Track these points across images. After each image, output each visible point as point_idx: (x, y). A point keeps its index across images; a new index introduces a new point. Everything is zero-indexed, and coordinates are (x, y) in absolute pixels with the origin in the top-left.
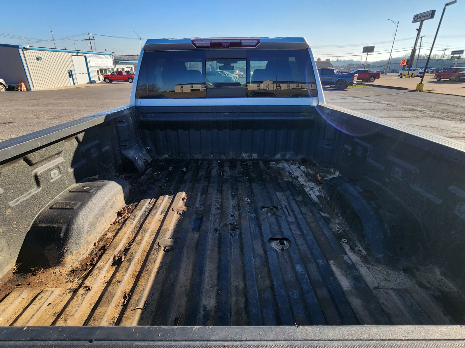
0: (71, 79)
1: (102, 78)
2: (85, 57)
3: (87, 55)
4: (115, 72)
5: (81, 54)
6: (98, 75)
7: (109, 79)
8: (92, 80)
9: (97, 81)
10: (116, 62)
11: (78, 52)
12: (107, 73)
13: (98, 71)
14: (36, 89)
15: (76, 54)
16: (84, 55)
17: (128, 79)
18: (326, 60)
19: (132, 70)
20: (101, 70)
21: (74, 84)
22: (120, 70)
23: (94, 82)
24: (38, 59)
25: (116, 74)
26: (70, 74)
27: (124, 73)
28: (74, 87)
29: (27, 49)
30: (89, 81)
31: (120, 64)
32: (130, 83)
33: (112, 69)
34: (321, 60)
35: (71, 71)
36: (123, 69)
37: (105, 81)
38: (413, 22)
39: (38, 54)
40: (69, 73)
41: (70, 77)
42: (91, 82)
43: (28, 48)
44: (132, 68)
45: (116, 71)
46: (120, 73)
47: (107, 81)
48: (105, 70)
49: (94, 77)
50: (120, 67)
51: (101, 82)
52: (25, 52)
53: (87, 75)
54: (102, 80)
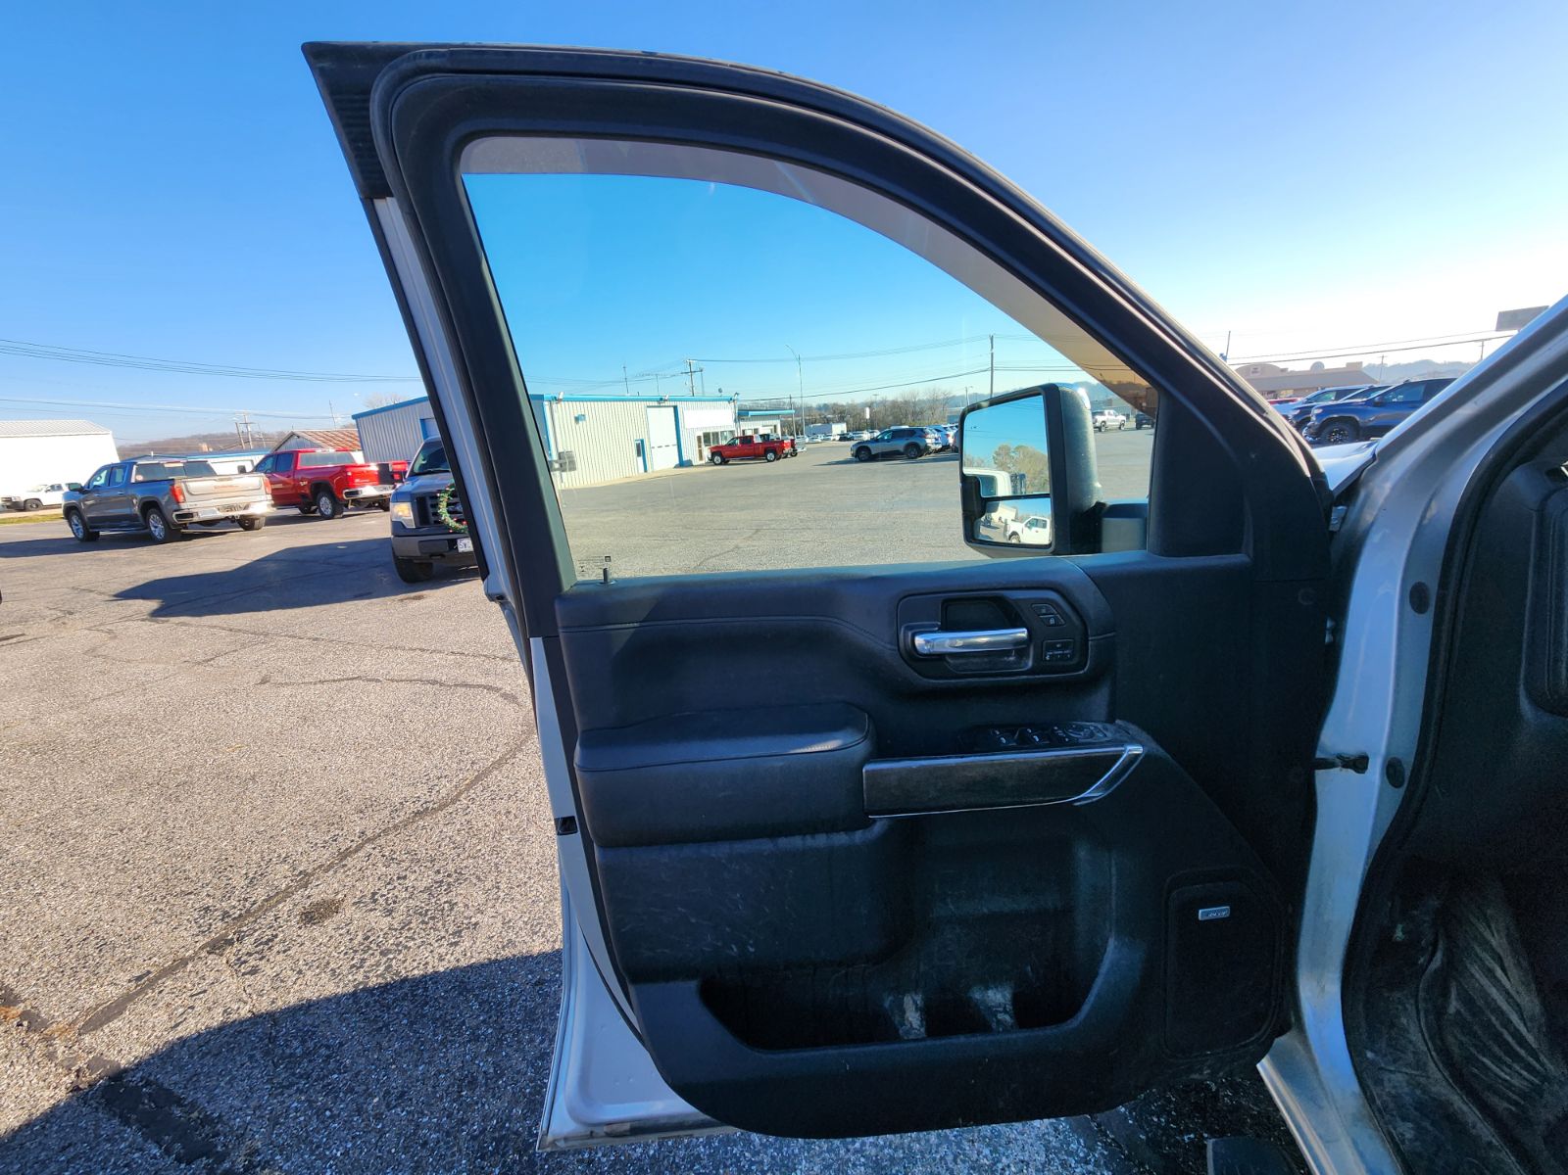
0: (640, 459)
1: (707, 453)
2: (675, 408)
3: (678, 404)
4: (737, 438)
5: (667, 404)
6: (700, 446)
7: (721, 455)
8: (685, 458)
9: (696, 461)
10: (742, 415)
11: (661, 399)
12: (718, 442)
13: (699, 438)
14: (567, 486)
15: (656, 404)
16: (673, 404)
17: (766, 452)
19: (775, 431)
20: (707, 436)
21: (646, 471)
22: (749, 433)
23: (689, 464)
24: (577, 419)
25: (738, 442)
26: (640, 449)
27: (757, 440)
28: (645, 476)
29: (560, 400)
30: (678, 462)
31: (747, 420)
32: (769, 461)
33: (732, 432)
35: (642, 441)
36: (756, 431)
37: (712, 460)
39: (577, 408)
40: (638, 446)
41: (639, 454)
42: (682, 464)
43: (561, 397)
44: (775, 426)
45: (740, 434)
46: (746, 440)
47: (718, 459)
48: (716, 435)
49: (690, 452)
50: (748, 427)
51: (703, 462)
52: (554, 406)
53: (676, 447)
54: (707, 460)
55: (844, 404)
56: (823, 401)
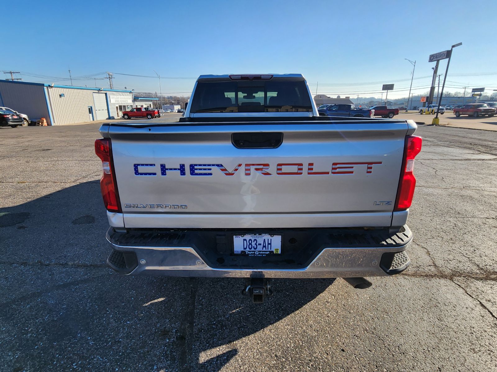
0: (91, 115)
1: (121, 114)
2: (106, 94)
3: (108, 93)
4: (134, 108)
5: (102, 92)
6: (117, 111)
7: (128, 115)
8: (111, 116)
9: (116, 117)
10: (135, 99)
11: (99, 90)
12: (126, 110)
13: (117, 107)
14: (57, 125)
15: (97, 92)
16: (105, 92)
17: (147, 115)
18: (346, 97)
19: (150, 107)
20: (120, 107)
21: (93, 120)
22: (139, 107)
23: (113, 118)
24: (60, 96)
25: (135, 110)
26: (91, 111)
27: (143, 110)
28: (93, 122)
29: (52, 87)
30: (108, 117)
31: (139, 101)
32: (149, 119)
33: (131, 106)
34: (341, 98)
35: (91, 107)
36: (142, 106)
37: (123, 117)
38: (429, 62)
39: (61, 91)
40: (89, 109)
41: (90, 113)
42: (110, 118)
43: (52, 86)
44: (150, 105)
45: (135, 107)
46: (139, 110)
47: (126, 117)
48: (125, 106)
49: (113, 113)
50: (138, 104)
51: (119, 118)
52: (49, 89)
53: (107, 111)
54: (121, 116)
55: (179, 97)
56: (170, 95)
